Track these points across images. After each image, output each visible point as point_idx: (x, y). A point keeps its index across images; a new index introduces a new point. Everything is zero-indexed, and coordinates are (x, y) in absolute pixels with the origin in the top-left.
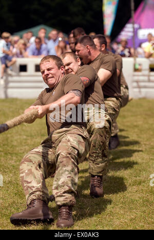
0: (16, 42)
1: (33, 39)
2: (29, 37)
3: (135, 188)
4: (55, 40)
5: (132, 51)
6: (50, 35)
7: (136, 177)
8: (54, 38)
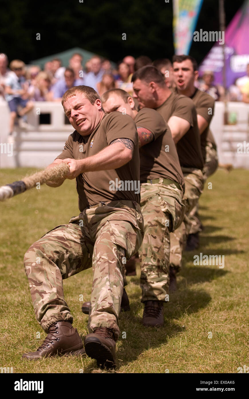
0: (33, 77)
1: (61, 72)
2: (54, 68)
3: (223, 315)
4: (96, 74)
5: (222, 91)
6: (89, 65)
7: (225, 296)
8: (96, 70)
